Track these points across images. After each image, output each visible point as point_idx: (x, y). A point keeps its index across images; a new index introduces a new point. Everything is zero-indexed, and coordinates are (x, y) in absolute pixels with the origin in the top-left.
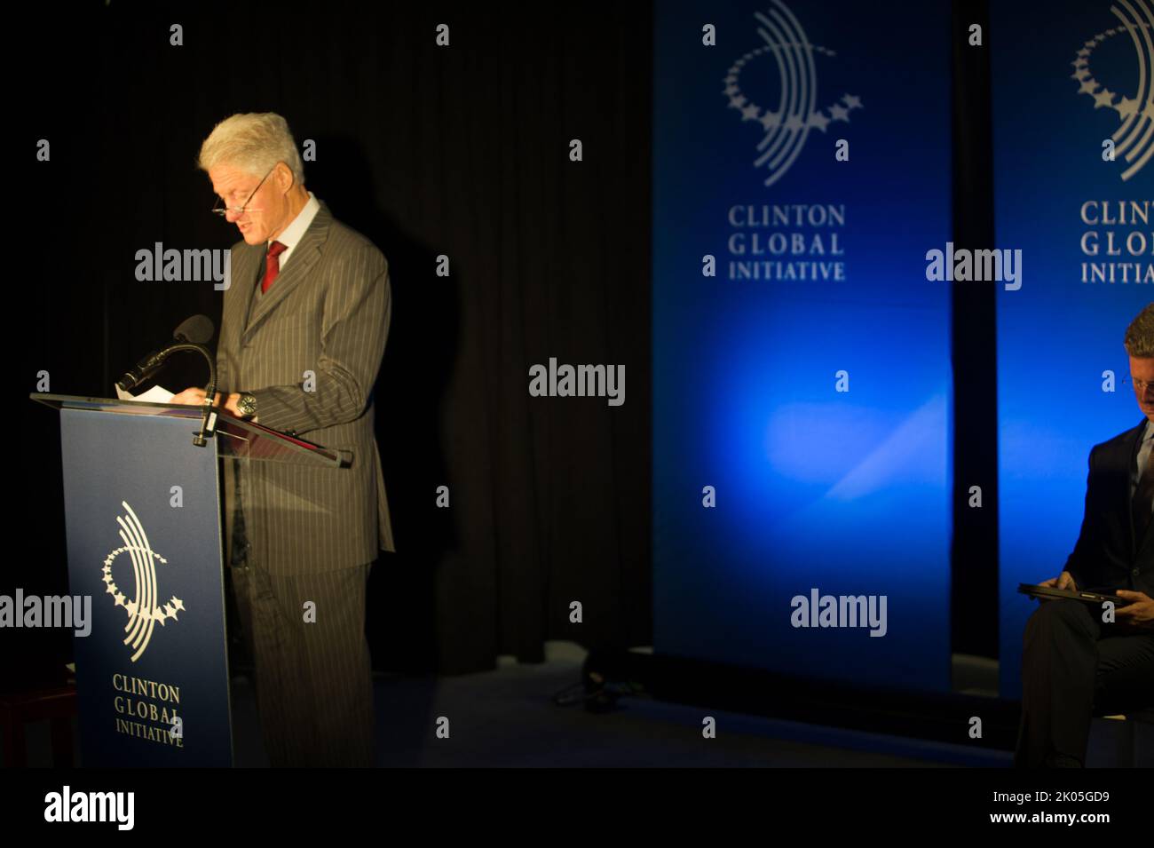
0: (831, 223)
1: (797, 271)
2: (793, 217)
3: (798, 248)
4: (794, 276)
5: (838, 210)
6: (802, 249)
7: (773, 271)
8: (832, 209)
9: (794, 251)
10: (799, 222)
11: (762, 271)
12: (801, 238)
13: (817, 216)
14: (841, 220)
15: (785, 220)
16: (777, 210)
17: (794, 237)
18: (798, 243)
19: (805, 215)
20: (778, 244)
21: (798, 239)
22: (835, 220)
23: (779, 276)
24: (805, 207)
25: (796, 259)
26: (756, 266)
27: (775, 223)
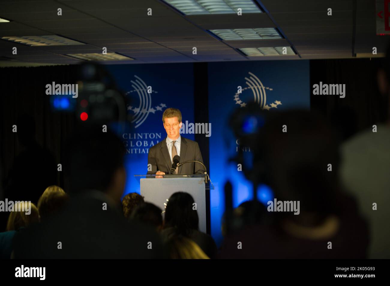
0: (157, 138)
1: (146, 151)
2: (144, 136)
3: (146, 145)
4: (144, 152)
5: (159, 134)
6: (147, 145)
7: (138, 151)
8: (157, 134)
9: (145, 145)
10: (146, 138)
11: (134, 151)
12: (147, 142)
13: (152, 136)
14: (160, 137)
15: (141, 137)
16: (139, 134)
17: (144, 142)
18: (146, 143)
19: (148, 136)
20: (139, 144)
21: (146, 142)
22: (158, 137)
23: (140, 152)
24: (148, 134)
25: (145, 148)
26: (132, 150)
27: (138, 138)
